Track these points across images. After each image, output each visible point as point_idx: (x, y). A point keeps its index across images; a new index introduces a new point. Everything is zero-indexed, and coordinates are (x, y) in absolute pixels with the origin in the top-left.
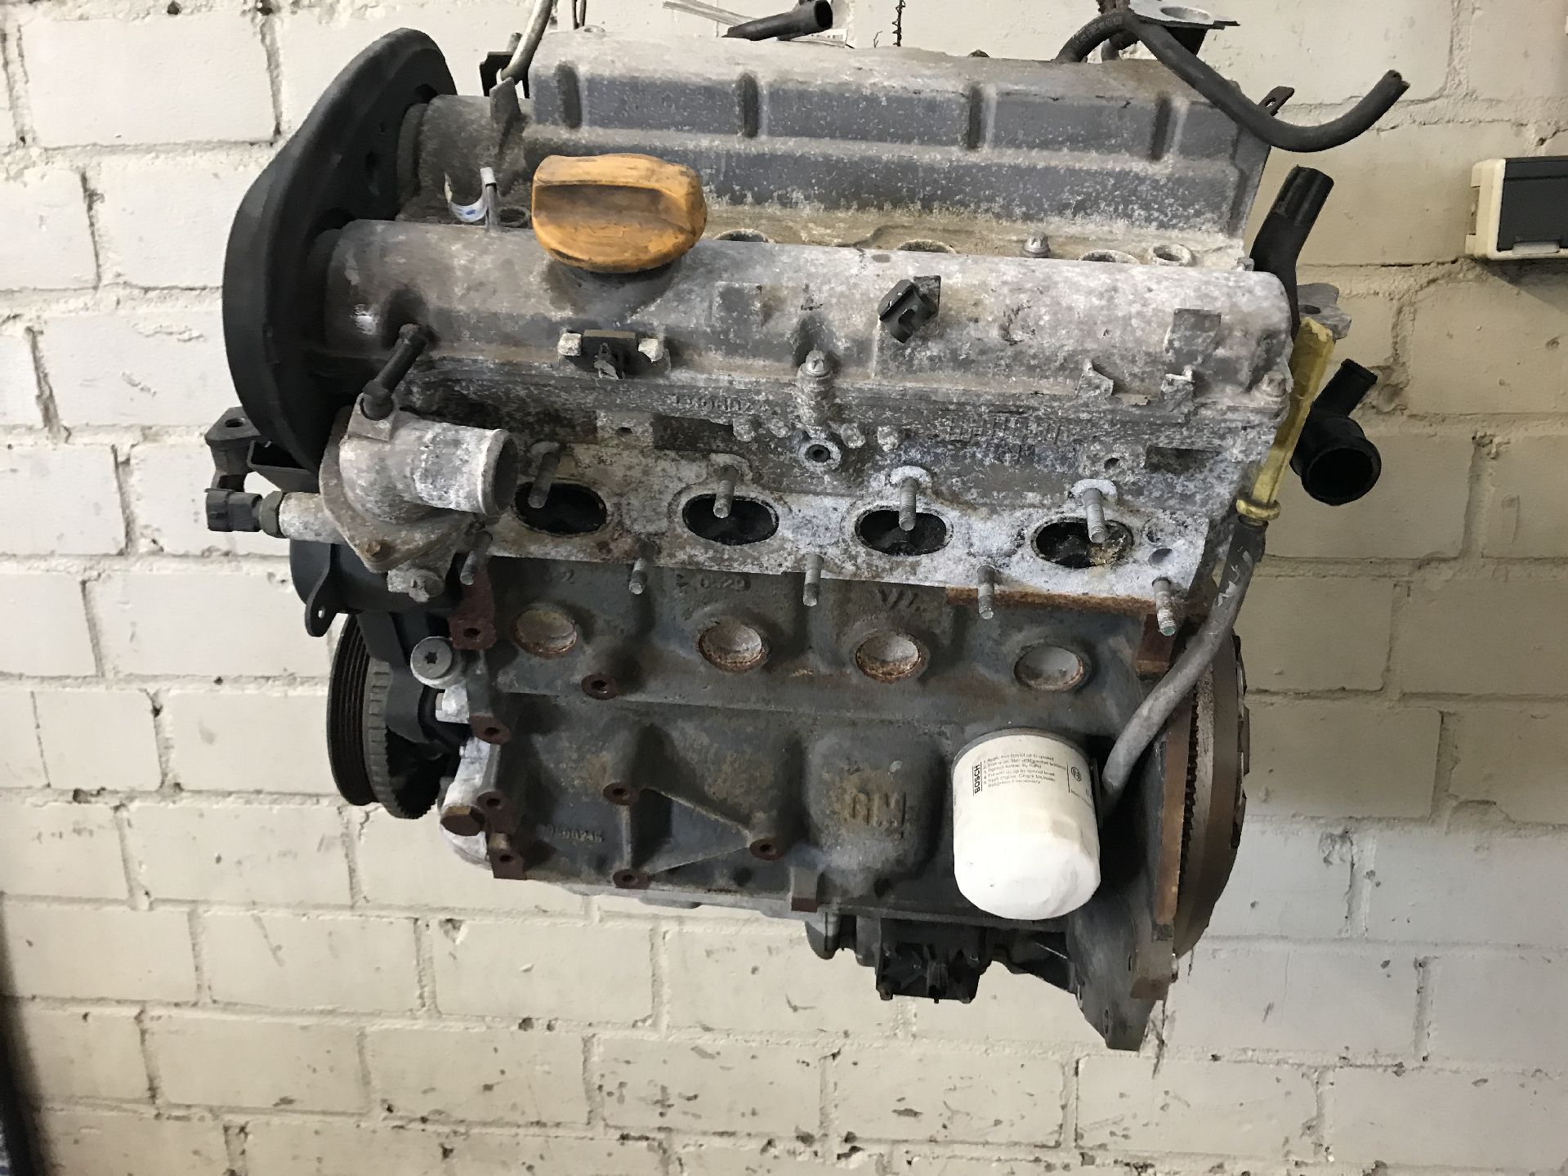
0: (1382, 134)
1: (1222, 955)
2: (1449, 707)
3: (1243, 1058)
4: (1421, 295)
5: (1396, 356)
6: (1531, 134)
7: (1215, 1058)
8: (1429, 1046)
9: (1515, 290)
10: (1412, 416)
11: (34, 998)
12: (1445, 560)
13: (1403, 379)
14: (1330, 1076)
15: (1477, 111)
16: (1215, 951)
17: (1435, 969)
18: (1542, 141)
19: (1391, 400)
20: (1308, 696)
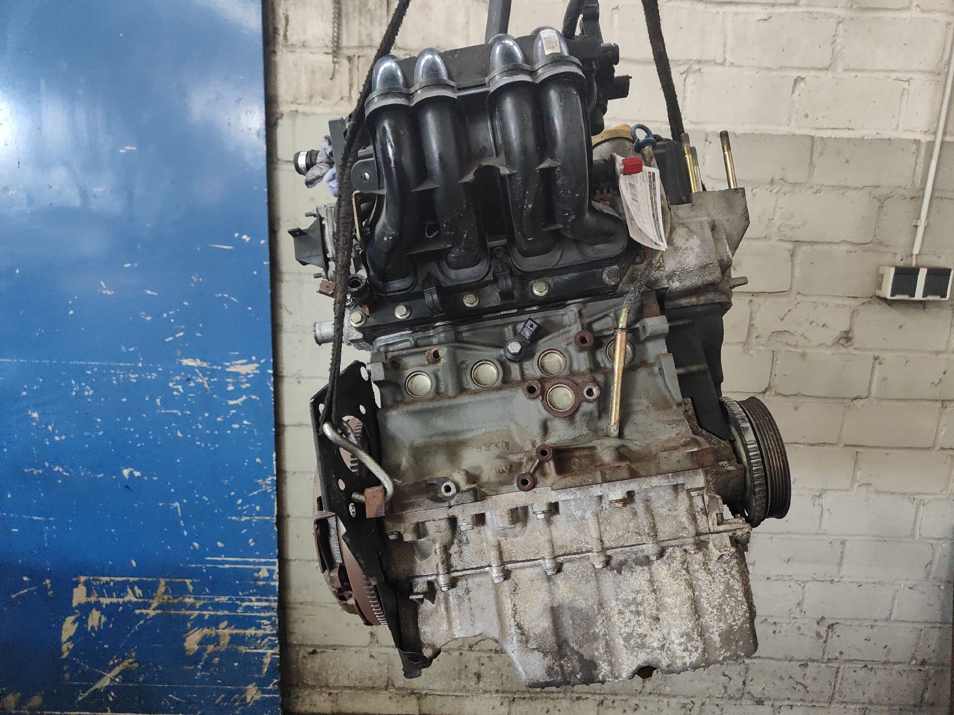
0: (851, 254)
1: (774, 539)
2: (859, 450)
3: (778, 578)
4: (860, 308)
5: (850, 329)
6: (899, 258)
7: (768, 579)
8: (842, 573)
9: (890, 308)
10: (855, 348)
11: (295, 559)
12: (861, 398)
13: (852, 336)
14: (808, 585)
15: (882, 249)
16: (771, 538)
17: (848, 544)
18: (902, 260)
19: (847, 342)
20: (813, 445)
